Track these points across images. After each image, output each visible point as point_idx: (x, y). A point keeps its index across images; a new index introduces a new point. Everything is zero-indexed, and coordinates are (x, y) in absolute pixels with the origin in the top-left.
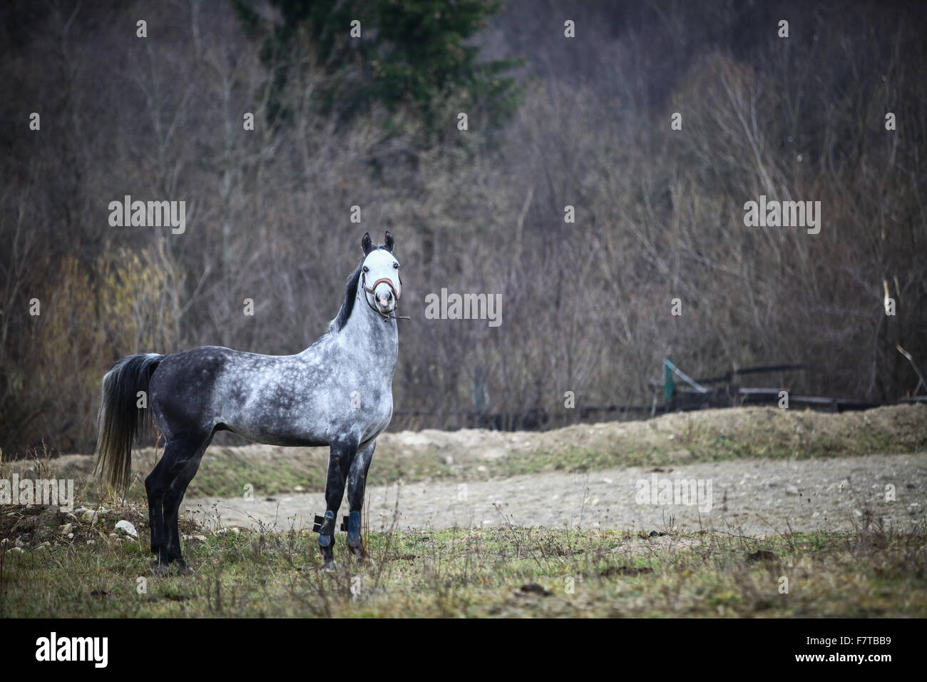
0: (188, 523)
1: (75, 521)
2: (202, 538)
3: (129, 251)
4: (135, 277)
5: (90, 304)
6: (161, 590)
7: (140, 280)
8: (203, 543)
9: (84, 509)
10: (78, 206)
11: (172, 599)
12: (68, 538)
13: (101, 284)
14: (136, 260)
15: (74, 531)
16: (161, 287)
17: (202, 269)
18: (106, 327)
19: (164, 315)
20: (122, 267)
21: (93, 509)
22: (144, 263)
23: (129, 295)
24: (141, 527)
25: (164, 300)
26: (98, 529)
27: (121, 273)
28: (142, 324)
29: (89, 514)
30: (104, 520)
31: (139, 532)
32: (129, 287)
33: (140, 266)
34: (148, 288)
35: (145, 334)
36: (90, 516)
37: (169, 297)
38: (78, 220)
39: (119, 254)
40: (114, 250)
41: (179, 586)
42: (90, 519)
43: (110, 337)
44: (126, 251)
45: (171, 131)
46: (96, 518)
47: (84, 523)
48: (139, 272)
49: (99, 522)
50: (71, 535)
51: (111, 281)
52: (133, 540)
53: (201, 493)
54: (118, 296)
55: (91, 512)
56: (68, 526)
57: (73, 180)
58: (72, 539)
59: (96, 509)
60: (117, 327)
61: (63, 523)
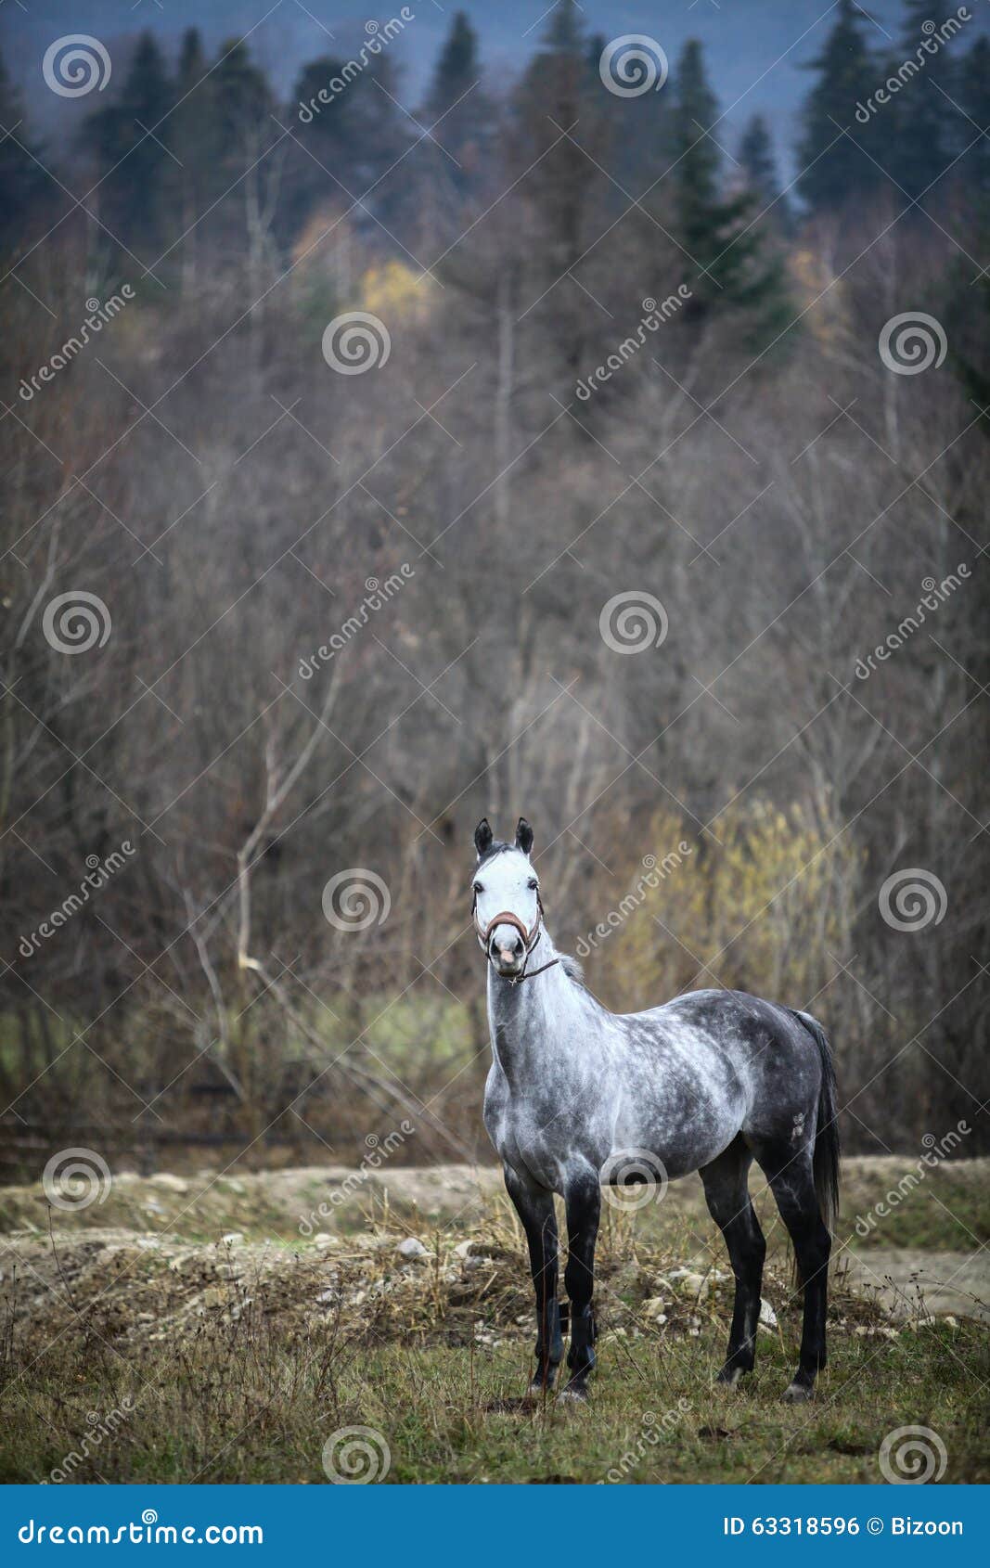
0: (866, 1304)
1: (669, 1292)
2: (892, 1333)
3: (770, 806)
4: (780, 854)
5: (699, 897)
6: (820, 1434)
7: (787, 859)
8: (892, 1342)
9: (684, 1271)
10: (679, 725)
11: (841, 1452)
12: (657, 1324)
13: (718, 861)
14: (781, 822)
15: (667, 1312)
16: (822, 871)
17: (890, 839)
18: (724, 939)
19: (827, 919)
20: (758, 833)
21: (701, 1273)
22: (793, 827)
23: (767, 884)
24: (784, 1309)
25: (827, 894)
26: (709, 1308)
27: (754, 843)
28: (787, 935)
29: (694, 1281)
30: (718, 1294)
31: (779, 1316)
32: (769, 870)
33: (787, 833)
34: (800, 873)
35: (792, 954)
36: (695, 1286)
37: (834, 889)
38: (678, 747)
39: (751, 812)
40: (744, 803)
41: (855, 1427)
42: (693, 1292)
43: (731, 955)
44: (764, 806)
45: (844, 594)
46: (705, 1289)
47: (687, 1298)
48: (785, 843)
49: (710, 1297)
50: (662, 1319)
51: (735, 857)
52: (769, 1331)
53: (886, 1242)
54: (748, 883)
55: (696, 1278)
56: (656, 1302)
57: (671, 678)
58: (663, 1326)
59: (705, 1272)
60: (744, 937)
61: (648, 1296)
